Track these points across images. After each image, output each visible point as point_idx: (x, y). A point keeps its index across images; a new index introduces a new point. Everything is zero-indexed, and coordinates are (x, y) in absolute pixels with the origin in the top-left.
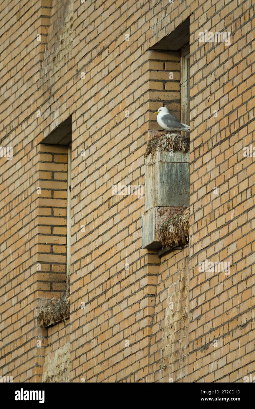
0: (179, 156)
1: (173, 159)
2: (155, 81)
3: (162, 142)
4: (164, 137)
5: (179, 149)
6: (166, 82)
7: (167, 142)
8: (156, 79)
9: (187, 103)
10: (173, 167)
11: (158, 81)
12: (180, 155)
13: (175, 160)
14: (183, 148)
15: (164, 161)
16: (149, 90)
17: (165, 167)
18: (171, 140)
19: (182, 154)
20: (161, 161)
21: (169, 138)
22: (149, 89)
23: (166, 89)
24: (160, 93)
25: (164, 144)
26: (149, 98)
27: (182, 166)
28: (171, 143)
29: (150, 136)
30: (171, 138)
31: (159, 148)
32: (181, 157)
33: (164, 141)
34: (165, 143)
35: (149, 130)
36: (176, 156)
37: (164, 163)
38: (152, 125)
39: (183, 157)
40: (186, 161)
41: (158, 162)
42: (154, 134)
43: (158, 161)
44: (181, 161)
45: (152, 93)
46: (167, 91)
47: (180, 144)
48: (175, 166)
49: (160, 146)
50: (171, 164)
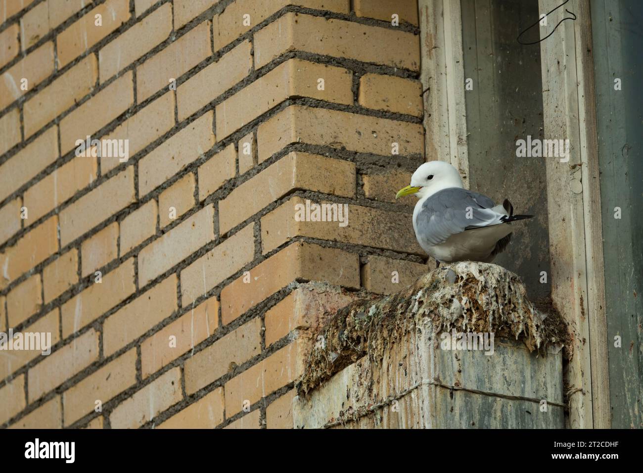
0: (514, 367)
1: (490, 378)
2: (318, 59)
3: (437, 295)
4: (441, 276)
5: (512, 336)
6: (364, 72)
7: (465, 299)
8: (322, 50)
9: (467, 170)
10: (490, 415)
11: (328, 61)
12: (516, 362)
13: (499, 387)
14: (534, 331)
15: (450, 383)
16: (294, 99)
17: (457, 411)
18: (485, 288)
19: (526, 359)
20: (438, 384)
21: (471, 279)
22: (292, 94)
23: (362, 101)
24: (338, 116)
25: (448, 303)
26: (293, 134)
27: (527, 416)
28: (482, 299)
29: (308, 308)
30: (481, 279)
31: (427, 319)
32: (522, 372)
33: (448, 291)
34: (455, 300)
35: (299, 281)
36: (499, 368)
37: (453, 391)
38: (312, 260)
39: (528, 373)
40: (541, 394)
41: (425, 388)
42: (322, 300)
43: (426, 381)
44: (523, 391)
45: (305, 112)
46: (368, 112)
47: (521, 312)
48: (499, 414)
49: (433, 313)
50: (478, 399)
